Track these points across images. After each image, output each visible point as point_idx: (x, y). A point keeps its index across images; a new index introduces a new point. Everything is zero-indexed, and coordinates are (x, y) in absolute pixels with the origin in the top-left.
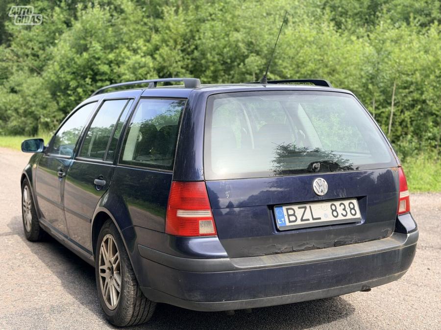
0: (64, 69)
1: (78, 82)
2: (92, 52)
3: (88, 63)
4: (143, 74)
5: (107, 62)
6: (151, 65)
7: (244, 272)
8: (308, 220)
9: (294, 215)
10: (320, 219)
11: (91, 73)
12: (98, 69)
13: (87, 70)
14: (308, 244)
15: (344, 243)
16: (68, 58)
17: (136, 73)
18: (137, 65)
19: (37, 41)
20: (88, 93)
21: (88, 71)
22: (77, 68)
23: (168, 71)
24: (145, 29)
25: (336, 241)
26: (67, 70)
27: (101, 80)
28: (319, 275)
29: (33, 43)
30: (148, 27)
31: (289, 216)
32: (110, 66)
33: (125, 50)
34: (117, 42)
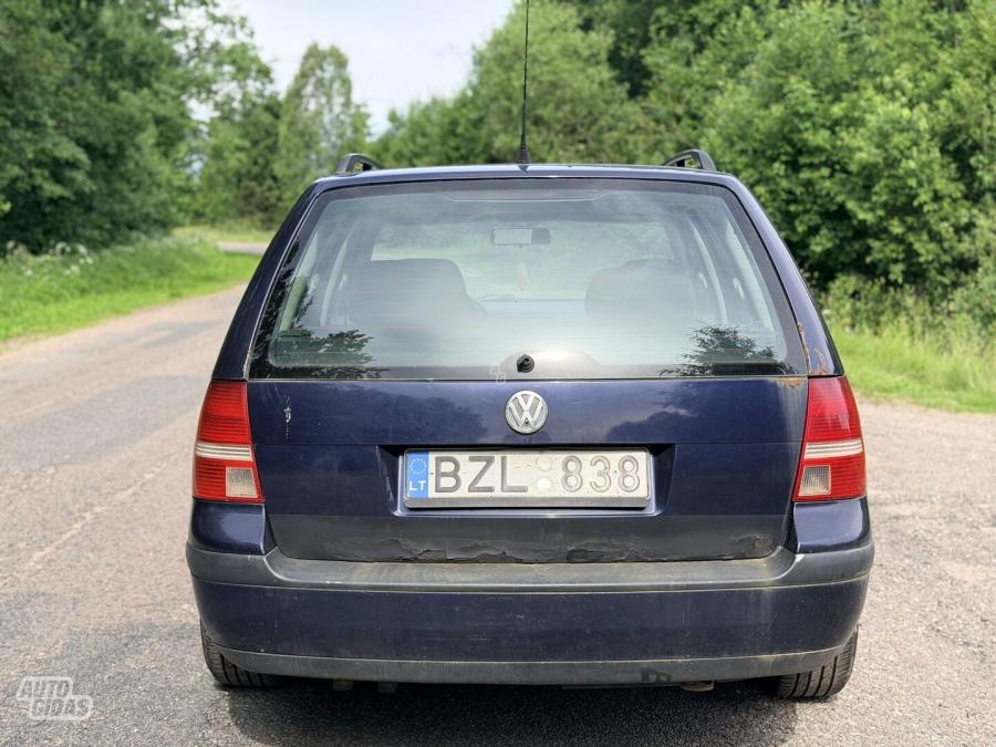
0: (732, 144)
1: (761, 173)
2: (793, 102)
3: (782, 128)
4: (902, 147)
5: (828, 123)
6: (923, 124)
7: (298, 593)
8: (490, 489)
9: (454, 474)
10: (524, 490)
11: (789, 149)
12: (805, 142)
13: (780, 144)
14: (486, 547)
15: (597, 559)
16: (743, 118)
17: (887, 146)
18: (887, 127)
19: (703, 85)
20: (779, 195)
21: (782, 146)
22: (761, 141)
23: (970, 136)
24: (924, 38)
25: (570, 549)
26: (740, 146)
27: (811, 166)
28: (491, 623)
29: (692, 90)
30: (933, 34)
31: (439, 475)
32: (834, 133)
33: (870, 92)
34: (858, 74)
